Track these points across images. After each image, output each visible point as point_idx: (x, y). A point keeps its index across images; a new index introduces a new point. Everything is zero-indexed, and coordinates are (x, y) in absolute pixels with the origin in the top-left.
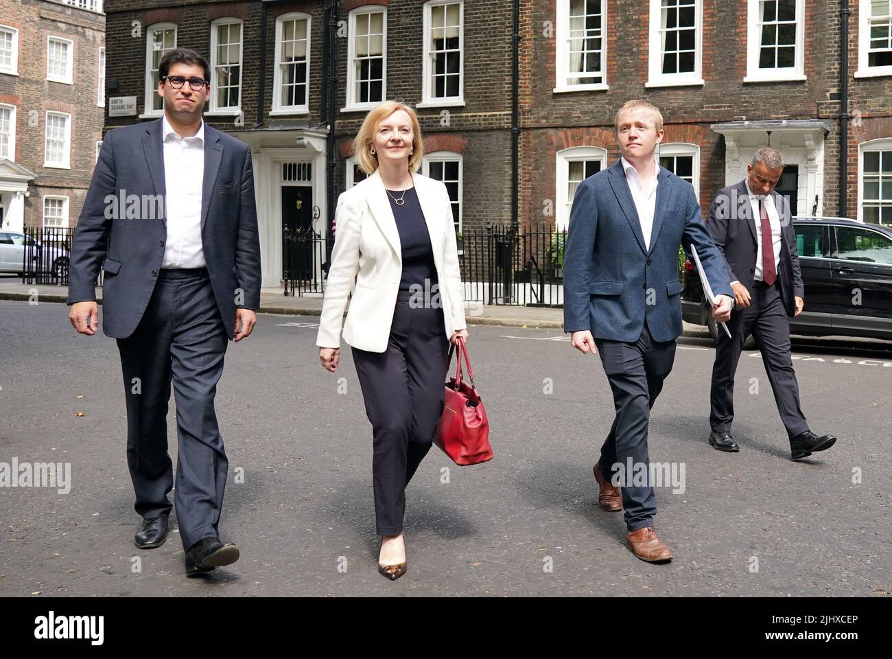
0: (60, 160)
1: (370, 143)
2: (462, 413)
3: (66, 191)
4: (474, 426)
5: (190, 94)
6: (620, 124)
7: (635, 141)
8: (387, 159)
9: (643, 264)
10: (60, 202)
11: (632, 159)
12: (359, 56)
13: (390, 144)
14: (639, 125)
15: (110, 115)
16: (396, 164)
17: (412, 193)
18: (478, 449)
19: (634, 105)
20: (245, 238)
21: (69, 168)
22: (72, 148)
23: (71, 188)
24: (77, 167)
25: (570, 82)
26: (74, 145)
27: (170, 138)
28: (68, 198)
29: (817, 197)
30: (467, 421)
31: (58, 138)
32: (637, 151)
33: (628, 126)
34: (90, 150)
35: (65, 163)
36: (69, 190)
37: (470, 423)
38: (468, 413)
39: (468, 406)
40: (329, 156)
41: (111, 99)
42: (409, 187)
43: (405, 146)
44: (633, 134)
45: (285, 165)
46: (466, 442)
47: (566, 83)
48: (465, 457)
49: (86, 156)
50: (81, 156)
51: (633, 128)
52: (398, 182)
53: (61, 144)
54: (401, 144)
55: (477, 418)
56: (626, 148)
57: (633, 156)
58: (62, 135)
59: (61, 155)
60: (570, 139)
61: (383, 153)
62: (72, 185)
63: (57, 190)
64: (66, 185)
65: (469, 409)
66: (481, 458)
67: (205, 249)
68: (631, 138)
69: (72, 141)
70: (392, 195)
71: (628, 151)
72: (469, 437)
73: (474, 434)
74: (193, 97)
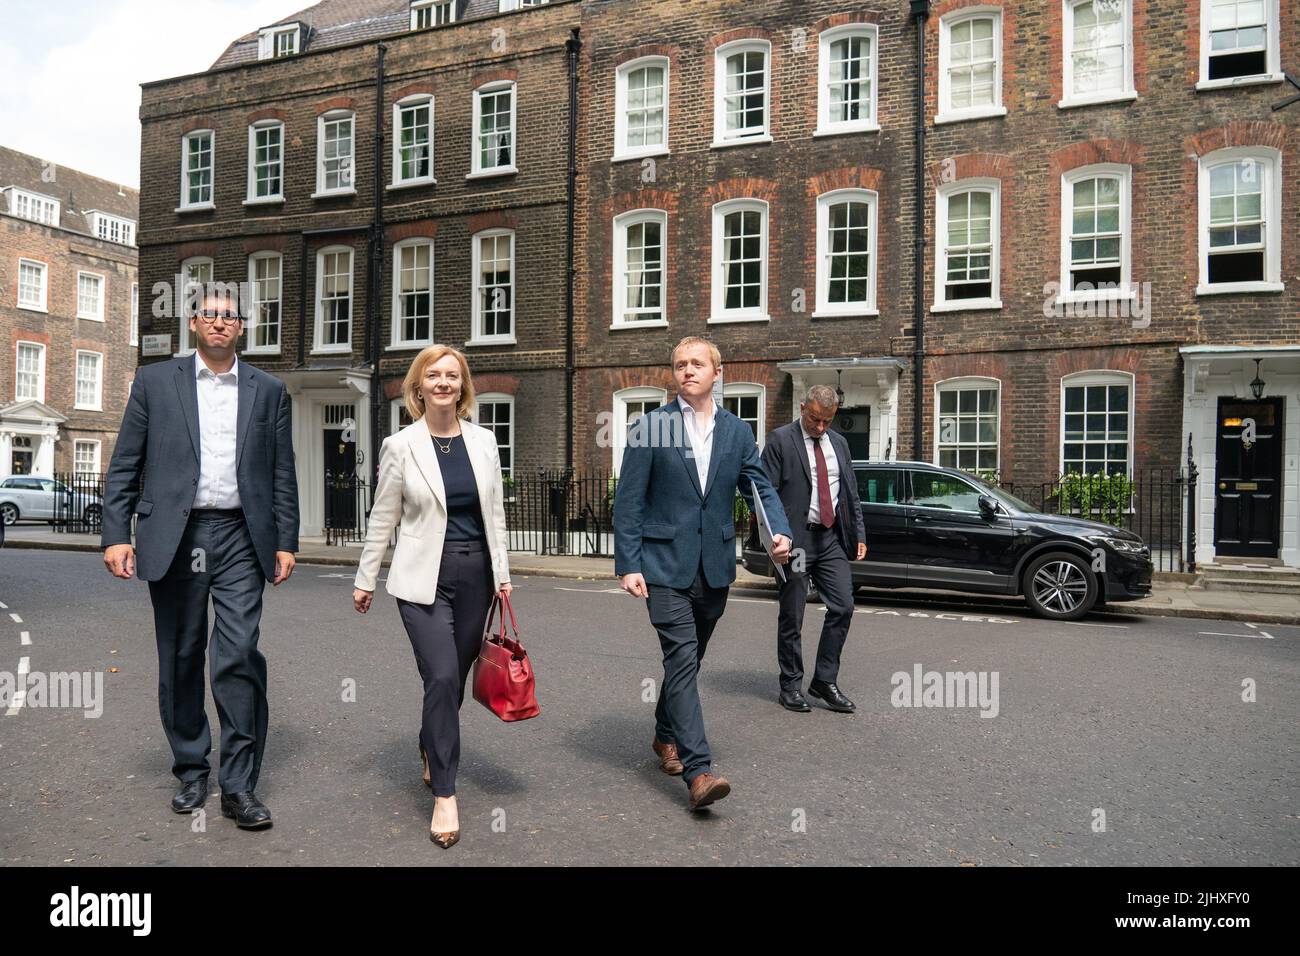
0: (92, 402)
1: (416, 388)
2: (507, 667)
3: (97, 434)
4: (519, 680)
5: (223, 329)
6: (677, 361)
7: (692, 379)
8: (434, 405)
9: (698, 508)
10: (92, 446)
11: (688, 398)
12: (404, 291)
13: (437, 390)
14: (695, 363)
15: (144, 354)
16: (443, 410)
17: (459, 441)
18: (525, 703)
19: (690, 342)
20: (281, 478)
21: (101, 410)
22: (104, 389)
23: (103, 431)
24: (110, 409)
25: (627, 318)
26: (106, 386)
27: (203, 374)
28: (100, 442)
29: (890, 439)
30: (513, 675)
31: (89, 379)
32: (693, 389)
33: (684, 364)
34: (123, 391)
35: (97, 406)
36: (101, 434)
37: (515, 677)
38: (514, 668)
39: (514, 659)
40: (374, 398)
41: (144, 337)
42: (457, 434)
43: (453, 391)
44: (689, 372)
45: (327, 407)
46: (512, 697)
47: (623, 319)
48: (511, 712)
49: (118, 398)
50: (113, 397)
51: (689, 365)
52: (445, 429)
53: (92, 385)
54: (449, 390)
55: (524, 672)
56: (682, 386)
57: (689, 394)
58: (93, 375)
59: (92, 397)
60: (627, 379)
61: (430, 399)
62: (104, 428)
63: (89, 434)
64: (97, 428)
65: (514, 663)
66: (528, 713)
67: (241, 490)
68: (688, 376)
69: (104, 382)
70: (438, 443)
71: (684, 389)
72: (515, 692)
73: (520, 689)
74: (226, 332)
